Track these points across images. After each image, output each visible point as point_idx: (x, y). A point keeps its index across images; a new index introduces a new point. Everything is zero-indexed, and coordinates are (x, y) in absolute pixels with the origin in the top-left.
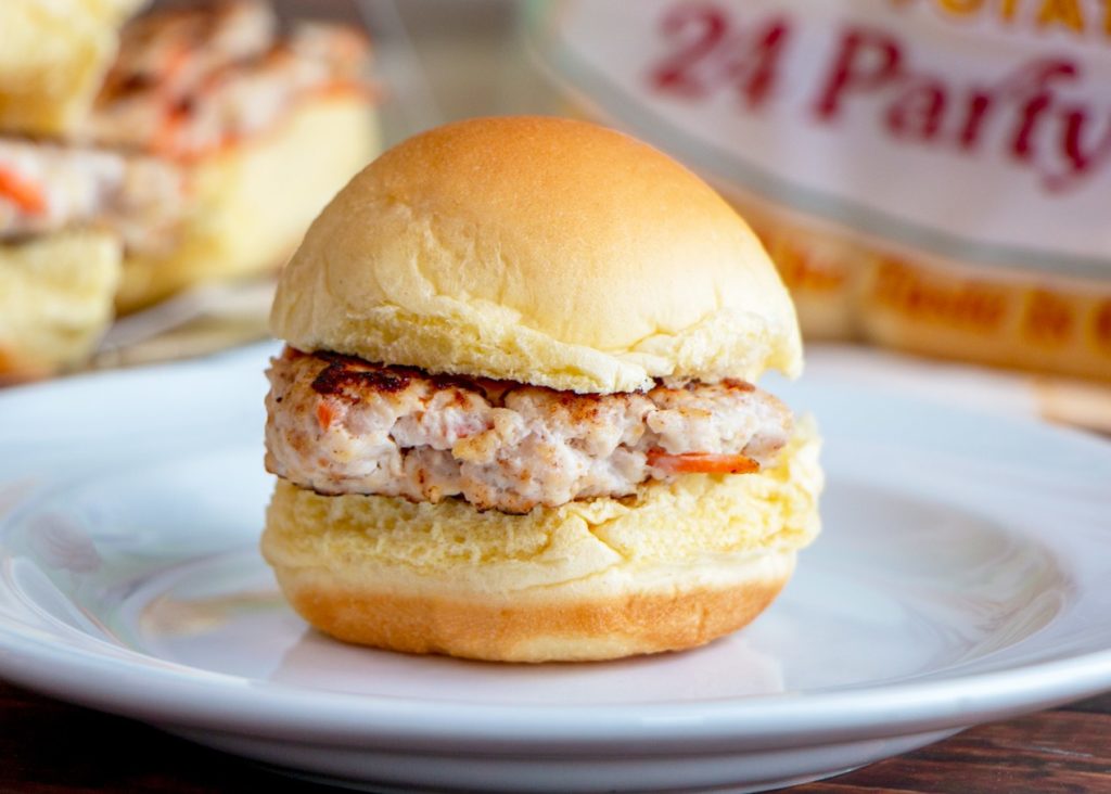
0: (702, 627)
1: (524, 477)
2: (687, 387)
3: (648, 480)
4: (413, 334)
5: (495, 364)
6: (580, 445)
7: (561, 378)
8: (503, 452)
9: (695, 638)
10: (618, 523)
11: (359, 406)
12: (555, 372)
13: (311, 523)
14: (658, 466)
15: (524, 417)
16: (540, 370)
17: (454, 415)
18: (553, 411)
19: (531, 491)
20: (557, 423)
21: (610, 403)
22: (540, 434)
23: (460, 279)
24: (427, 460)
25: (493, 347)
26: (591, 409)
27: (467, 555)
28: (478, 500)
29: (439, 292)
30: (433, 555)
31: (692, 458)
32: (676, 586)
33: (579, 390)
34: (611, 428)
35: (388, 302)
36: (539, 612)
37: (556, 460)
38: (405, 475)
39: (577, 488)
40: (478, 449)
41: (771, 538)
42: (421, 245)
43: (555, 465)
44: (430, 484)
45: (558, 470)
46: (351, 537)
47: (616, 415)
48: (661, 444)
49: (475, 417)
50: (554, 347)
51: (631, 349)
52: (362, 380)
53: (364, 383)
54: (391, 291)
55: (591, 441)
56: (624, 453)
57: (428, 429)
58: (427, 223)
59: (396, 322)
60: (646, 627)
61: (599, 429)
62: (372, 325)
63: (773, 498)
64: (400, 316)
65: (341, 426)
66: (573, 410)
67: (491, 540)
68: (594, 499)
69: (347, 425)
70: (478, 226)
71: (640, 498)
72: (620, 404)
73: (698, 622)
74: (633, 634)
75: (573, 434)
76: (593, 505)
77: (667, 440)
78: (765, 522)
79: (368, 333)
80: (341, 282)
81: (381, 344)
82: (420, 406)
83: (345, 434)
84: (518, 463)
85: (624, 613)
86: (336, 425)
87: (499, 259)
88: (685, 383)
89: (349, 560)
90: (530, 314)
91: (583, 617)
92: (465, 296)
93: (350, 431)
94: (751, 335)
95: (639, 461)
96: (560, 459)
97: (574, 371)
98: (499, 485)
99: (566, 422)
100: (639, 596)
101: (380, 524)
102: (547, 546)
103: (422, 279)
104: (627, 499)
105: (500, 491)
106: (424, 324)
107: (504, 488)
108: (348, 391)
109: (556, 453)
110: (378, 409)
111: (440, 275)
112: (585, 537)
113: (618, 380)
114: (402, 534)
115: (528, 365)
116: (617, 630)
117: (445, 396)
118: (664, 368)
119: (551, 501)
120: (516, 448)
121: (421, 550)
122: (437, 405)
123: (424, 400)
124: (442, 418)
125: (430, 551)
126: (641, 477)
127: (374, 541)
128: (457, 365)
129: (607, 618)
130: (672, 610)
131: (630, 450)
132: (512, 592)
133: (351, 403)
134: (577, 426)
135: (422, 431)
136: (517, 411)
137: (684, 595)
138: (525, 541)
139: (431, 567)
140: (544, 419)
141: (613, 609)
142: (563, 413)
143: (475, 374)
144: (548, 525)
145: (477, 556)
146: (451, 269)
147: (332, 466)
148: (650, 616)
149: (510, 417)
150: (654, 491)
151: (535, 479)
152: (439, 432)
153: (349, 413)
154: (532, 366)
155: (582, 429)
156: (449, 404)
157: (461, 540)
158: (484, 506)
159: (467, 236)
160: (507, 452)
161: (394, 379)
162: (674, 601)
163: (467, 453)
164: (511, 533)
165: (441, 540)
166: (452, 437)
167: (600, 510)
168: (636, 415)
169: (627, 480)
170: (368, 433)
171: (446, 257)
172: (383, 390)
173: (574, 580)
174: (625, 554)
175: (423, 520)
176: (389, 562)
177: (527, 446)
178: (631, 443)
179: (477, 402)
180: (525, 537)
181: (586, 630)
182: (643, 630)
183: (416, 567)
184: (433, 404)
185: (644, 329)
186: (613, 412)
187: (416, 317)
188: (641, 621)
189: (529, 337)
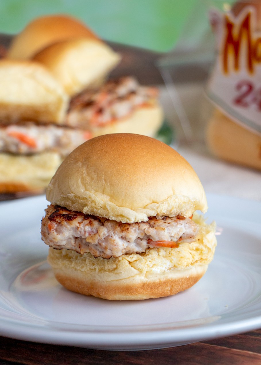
0: (171, 290)
1: (106, 248)
2: (163, 219)
3: (149, 248)
4: (79, 202)
5: (100, 212)
6: (124, 239)
7: (118, 218)
8: (100, 240)
9: (169, 293)
10: (138, 262)
11: (60, 225)
12: (118, 216)
13: (58, 255)
14: (151, 244)
15: (107, 230)
16: (112, 215)
17: (88, 228)
18: (116, 228)
19: (108, 252)
20: (116, 232)
21: (133, 226)
22: (111, 235)
23: (92, 186)
24: (82, 241)
25: (100, 207)
26: (127, 228)
27: (95, 269)
28: (94, 255)
29: (86, 190)
30: (86, 269)
31: (160, 242)
32: (160, 279)
33: (123, 222)
34: (133, 234)
35: (72, 192)
36: (115, 288)
37: (115, 243)
38: (76, 245)
39: (124, 251)
40: (93, 239)
41: (196, 261)
42: (82, 175)
43: (115, 245)
44: (82, 248)
45: (116, 247)
46: (66, 261)
47: (135, 229)
48: (151, 238)
49: (94, 229)
50: (116, 208)
51: (144, 207)
52: (62, 216)
53: (62, 218)
54: (73, 189)
55: (127, 238)
56: (139, 241)
57: (80, 232)
58: (85, 168)
59: (74, 199)
60: (150, 292)
61: (129, 234)
62: (68, 199)
63: (197, 250)
64: (75, 197)
65: (54, 231)
66: (122, 228)
67: (101, 265)
68: (131, 254)
69: (56, 231)
70: (98, 170)
71: (147, 253)
72: (137, 226)
73: (169, 289)
74: (146, 294)
75: (121, 236)
76: (130, 256)
77: (151, 237)
78: (193, 257)
79: (68, 201)
80: (61, 185)
81: (70, 204)
82: (78, 225)
83: (55, 233)
84: (104, 244)
85: (142, 288)
86: (53, 231)
87: (103, 180)
88: (162, 217)
89: (66, 267)
90: (113, 197)
91: (128, 289)
92: (93, 191)
93: (57, 232)
94: (184, 202)
95: (144, 243)
96: (117, 243)
97: (122, 216)
98: (100, 250)
99: (119, 232)
100: (146, 283)
101: (74, 258)
102: (116, 268)
103: (81, 186)
104: (142, 254)
105: (100, 252)
106: (81, 199)
107: (101, 251)
108: (57, 220)
109: (115, 242)
110: (65, 226)
111: (86, 184)
112: (127, 266)
113: (135, 219)
114: (78, 261)
115: (109, 214)
116: (140, 293)
117: (87, 222)
118: (153, 214)
119: (115, 255)
120: (104, 239)
121: (83, 267)
122: (83, 225)
123: (79, 223)
124: (84, 229)
125: (85, 268)
126: (146, 247)
127: (72, 262)
128: (91, 212)
129: (136, 290)
130: (159, 286)
131: (141, 239)
132: (107, 281)
133: (58, 224)
134: (122, 233)
135: (79, 233)
136: (106, 227)
137: (162, 282)
138: (110, 266)
139: (86, 272)
140: (113, 230)
141: (138, 287)
142: (119, 229)
143: (95, 215)
144: (116, 262)
145: (97, 270)
146: (90, 183)
147: (54, 242)
148: (151, 288)
149: (103, 229)
150: (151, 251)
151: (109, 249)
152: (83, 233)
153: (57, 227)
154: (110, 214)
155: (123, 234)
156: (87, 225)
157: (93, 264)
158: (95, 256)
159: (95, 173)
160: (101, 240)
161: (71, 217)
162: (159, 284)
163: (90, 241)
164: (106, 264)
165: (88, 264)
166: (87, 235)
167: (133, 257)
168: (141, 230)
169: (141, 248)
170: (63, 233)
171: (88, 179)
172: (67, 220)
173: (124, 279)
174: (140, 271)
175: (84, 258)
176: (76, 269)
177: (107, 239)
178: (141, 238)
179: (96, 224)
180: (110, 265)
181: (130, 293)
182: (150, 293)
183: (82, 272)
184: (82, 225)
185: (148, 202)
186: (134, 228)
187: (79, 197)
188: (148, 290)
189: (110, 204)
